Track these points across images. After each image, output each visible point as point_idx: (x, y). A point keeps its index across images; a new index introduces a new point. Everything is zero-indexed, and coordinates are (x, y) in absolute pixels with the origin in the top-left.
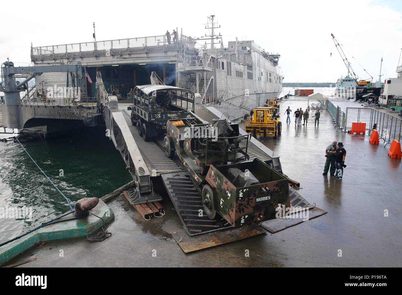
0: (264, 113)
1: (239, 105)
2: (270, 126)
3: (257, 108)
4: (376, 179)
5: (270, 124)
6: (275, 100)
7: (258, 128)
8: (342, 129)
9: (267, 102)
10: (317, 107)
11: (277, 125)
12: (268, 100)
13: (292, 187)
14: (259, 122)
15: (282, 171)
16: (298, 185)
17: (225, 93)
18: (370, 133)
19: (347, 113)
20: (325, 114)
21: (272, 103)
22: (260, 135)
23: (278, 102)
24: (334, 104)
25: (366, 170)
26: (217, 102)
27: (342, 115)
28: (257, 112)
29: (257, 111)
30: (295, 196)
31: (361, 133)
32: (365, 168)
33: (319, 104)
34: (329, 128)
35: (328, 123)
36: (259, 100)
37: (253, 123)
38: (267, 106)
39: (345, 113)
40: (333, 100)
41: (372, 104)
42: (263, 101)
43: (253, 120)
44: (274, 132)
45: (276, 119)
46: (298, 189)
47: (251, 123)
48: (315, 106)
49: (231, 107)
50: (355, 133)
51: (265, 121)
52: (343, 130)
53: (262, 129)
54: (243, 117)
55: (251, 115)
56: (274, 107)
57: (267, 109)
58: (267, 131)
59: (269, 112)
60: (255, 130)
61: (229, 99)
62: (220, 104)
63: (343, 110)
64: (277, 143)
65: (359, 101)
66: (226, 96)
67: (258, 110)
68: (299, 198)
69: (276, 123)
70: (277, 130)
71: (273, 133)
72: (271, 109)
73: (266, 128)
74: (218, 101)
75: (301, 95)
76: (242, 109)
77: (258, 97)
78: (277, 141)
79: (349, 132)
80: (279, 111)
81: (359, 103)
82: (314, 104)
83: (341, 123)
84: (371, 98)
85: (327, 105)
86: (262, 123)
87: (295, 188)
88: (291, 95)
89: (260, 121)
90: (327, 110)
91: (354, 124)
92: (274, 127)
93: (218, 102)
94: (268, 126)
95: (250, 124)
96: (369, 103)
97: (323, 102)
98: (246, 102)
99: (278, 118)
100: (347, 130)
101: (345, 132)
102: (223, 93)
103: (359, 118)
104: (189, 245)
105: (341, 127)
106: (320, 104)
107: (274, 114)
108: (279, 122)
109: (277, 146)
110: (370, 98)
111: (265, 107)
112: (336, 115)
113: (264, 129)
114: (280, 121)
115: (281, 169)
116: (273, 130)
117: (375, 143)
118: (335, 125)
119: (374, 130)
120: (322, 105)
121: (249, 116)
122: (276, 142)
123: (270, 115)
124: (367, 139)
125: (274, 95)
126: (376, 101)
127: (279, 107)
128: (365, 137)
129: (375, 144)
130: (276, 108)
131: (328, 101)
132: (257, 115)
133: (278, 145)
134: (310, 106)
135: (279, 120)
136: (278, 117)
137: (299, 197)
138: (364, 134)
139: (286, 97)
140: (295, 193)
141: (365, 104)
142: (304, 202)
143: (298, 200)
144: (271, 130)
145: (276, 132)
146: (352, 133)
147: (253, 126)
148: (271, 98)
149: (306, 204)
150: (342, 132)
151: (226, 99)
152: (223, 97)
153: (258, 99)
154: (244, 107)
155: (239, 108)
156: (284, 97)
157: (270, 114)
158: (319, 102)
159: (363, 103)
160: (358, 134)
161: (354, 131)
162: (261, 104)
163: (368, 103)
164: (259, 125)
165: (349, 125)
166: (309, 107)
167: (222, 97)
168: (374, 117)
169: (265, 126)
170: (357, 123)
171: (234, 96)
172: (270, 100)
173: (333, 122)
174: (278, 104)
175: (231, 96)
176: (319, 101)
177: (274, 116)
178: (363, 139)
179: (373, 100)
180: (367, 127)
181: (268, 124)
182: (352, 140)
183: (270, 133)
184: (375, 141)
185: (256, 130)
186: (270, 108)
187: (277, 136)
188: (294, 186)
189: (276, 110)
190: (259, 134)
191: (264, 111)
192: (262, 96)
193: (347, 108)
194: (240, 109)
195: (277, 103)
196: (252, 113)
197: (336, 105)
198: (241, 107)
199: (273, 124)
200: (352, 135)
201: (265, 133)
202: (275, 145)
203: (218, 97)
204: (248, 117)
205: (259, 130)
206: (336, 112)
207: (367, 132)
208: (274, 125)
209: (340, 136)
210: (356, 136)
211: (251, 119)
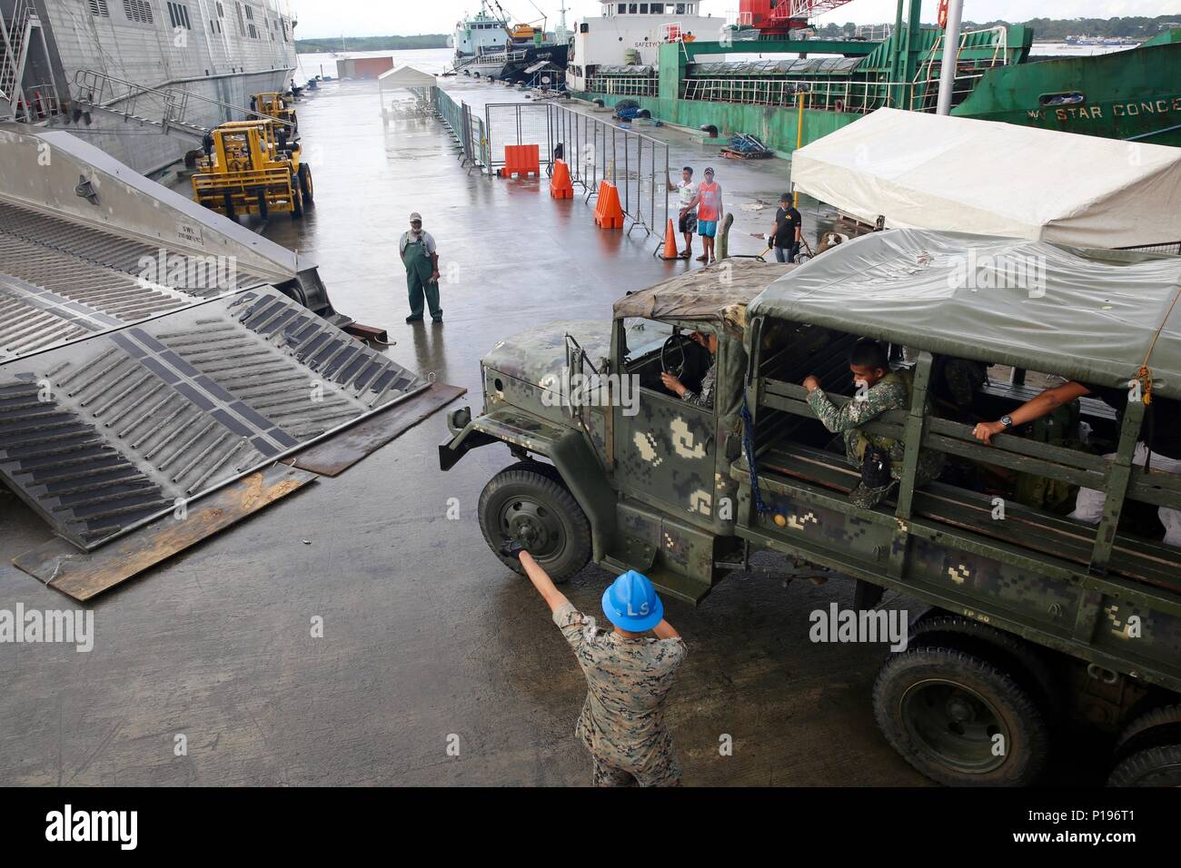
0: (247, 141)
1: (161, 122)
2: (274, 179)
3: (224, 127)
4: (572, 286)
5: (274, 172)
6: (279, 98)
7: (238, 190)
8: (481, 166)
9: (253, 107)
10: (409, 109)
11: (295, 174)
12: (254, 99)
13: (366, 343)
14: (238, 169)
15: (330, 307)
16: (383, 336)
17: (99, 81)
18: (550, 171)
19: (488, 120)
20: (433, 129)
21: (271, 108)
22: (248, 212)
23: (291, 102)
24: (454, 99)
25: (548, 267)
26: (74, 114)
27: (476, 126)
28: (224, 141)
29: (223, 135)
30: (379, 365)
31: (530, 174)
32: (545, 262)
33: (413, 99)
34: (448, 169)
35: (445, 155)
36: (227, 101)
37: (218, 177)
38: (255, 118)
39: (484, 120)
40: (450, 88)
41: (552, 92)
42: (239, 103)
43: (217, 165)
44: (291, 196)
45: (290, 156)
46: (386, 347)
47: (211, 177)
48: (402, 109)
49: (130, 126)
50: (515, 175)
51: (254, 164)
52: (485, 170)
53: (250, 191)
54: (179, 161)
55: (209, 152)
56: (278, 120)
57: (258, 125)
58: (267, 197)
59: (263, 138)
60: (227, 197)
61: (119, 101)
62: (88, 121)
63: (477, 112)
64: (306, 230)
65: (518, 86)
66: (106, 90)
67: (228, 134)
68: (390, 369)
69: (291, 167)
70: (300, 191)
71: (288, 200)
72: (267, 124)
73: (263, 187)
74: (80, 111)
75: (357, 78)
76: (173, 134)
77: (221, 89)
78: (304, 223)
79: (499, 174)
80: (296, 131)
81: (519, 90)
82: (398, 101)
83: (477, 153)
84: (547, 74)
85: (436, 103)
86: (247, 175)
87: (374, 345)
88: (327, 79)
89: (240, 166)
90: (437, 116)
91: (509, 150)
92: (289, 181)
93: (78, 115)
94: (268, 179)
95: (209, 181)
96: (545, 90)
97: (424, 94)
98: (183, 108)
99: (294, 154)
100: (495, 170)
101: (491, 175)
102: (90, 79)
103: (519, 132)
104: (88, 577)
105: (477, 163)
106: (416, 100)
107: (282, 139)
108: (300, 164)
109: (309, 239)
110: (544, 74)
111: (248, 122)
112: (460, 128)
113: (258, 191)
114: (304, 162)
115: (328, 302)
116: (288, 193)
117: (564, 195)
118: (462, 157)
119: (559, 160)
120: (422, 102)
121: (201, 157)
122: (300, 227)
123: (270, 146)
124: (545, 187)
125: (272, 80)
126: (559, 83)
127: (293, 118)
128: (541, 182)
129: (564, 198)
130: (285, 122)
131: (436, 91)
132: (226, 151)
133: (311, 235)
134: (390, 109)
135: (299, 158)
136: (296, 148)
137: (388, 366)
138: (537, 174)
139: (312, 84)
140: (375, 358)
141: (535, 92)
142: (404, 377)
143: (389, 374)
144: (279, 192)
145: (296, 198)
146: (508, 174)
147: (220, 186)
148: (267, 92)
149: (410, 381)
150: (483, 174)
151: (108, 102)
152: (96, 96)
153: (222, 97)
154: (177, 127)
155: (159, 131)
156: (305, 86)
157: (270, 141)
158: (411, 95)
159: (529, 90)
160: (523, 175)
161: (511, 171)
162: (234, 113)
163: (542, 88)
164: (239, 182)
165: (499, 155)
166: (385, 111)
167: (91, 97)
168: (554, 128)
169: (257, 180)
170: (517, 147)
171: (134, 91)
172: (261, 97)
173: (457, 149)
174: (290, 111)
175: (123, 91)
176: (412, 91)
177: (282, 146)
178: (536, 190)
179: (553, 81)
180: (544, 155)
181: (267, 173)
182: (510, 194)
183: (279, 202)
184: (564, 191)
185: (233, 196)
186: (265, 121)
187: (302, 208)
188: (372, 341)
189: (287, 128)
190: (244, 208)
191: (246, 133)
192: (234, 87)
193: (487, 107)
194: (167, 134)
195: (285, 106)
196: (208, 143)
197: (457, 98)
198: (166, 127)
199: (284, 172)
200: (508, 180)
201: (262, 203)
202: (301, 234)
203: (74, 96)
204: (198, 161)
205: (242, 198)
206: (461, 121)
207: (543, 169)
208: (288, 175)
209: (480, 187)
210: (518, 182)
211: (211, 164)
